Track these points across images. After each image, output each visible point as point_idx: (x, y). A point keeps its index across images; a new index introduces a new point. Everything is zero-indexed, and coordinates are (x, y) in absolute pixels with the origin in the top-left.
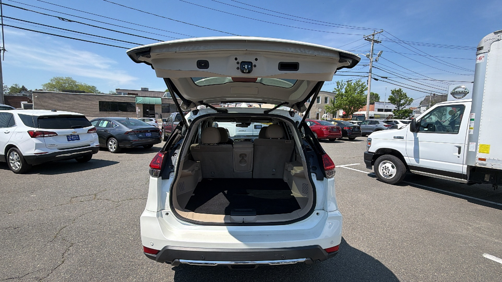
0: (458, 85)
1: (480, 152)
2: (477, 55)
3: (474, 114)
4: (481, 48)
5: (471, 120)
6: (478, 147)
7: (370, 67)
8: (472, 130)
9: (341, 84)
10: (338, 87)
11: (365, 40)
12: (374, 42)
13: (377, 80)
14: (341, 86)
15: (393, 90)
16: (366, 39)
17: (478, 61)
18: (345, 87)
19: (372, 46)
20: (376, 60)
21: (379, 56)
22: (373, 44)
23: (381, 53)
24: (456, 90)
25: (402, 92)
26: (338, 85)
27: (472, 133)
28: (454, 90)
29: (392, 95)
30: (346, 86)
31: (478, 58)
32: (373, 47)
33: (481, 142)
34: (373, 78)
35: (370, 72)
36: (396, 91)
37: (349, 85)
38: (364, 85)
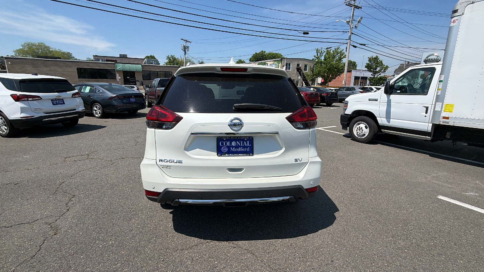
0: (431, 53)
1: (444, 111)
2: (452, 18)
3: (443, 76)
4: (455, 11)
5: (440, 81)
6: (444, 106)
7: (349, 34)
8: (440, 91)
9: (320, 52)
10: (317, 55)
11: (346, 5)
12: (355, 8)
13: (355, 47)
14: (320, 54)
15: (370, 58)
16: (347, 4)
17: (452, 24)
18: (324, 54)
20: (356, 27)
21: (359, 22)
22: (354, 10)
23: (360, 20)
24: (429, 58)
25: (379, 59)
26: (317, 53)
27: (439, 94)
28: (427, 57)
29: (369, 62)
30: (325, 53)
31: (452, 21)
32: (353, 12)
33: (446, 101)
34: (352, 45)
35: (350, 39)
36: (373, 58)
37: (328, 53)
38: (343, 52)
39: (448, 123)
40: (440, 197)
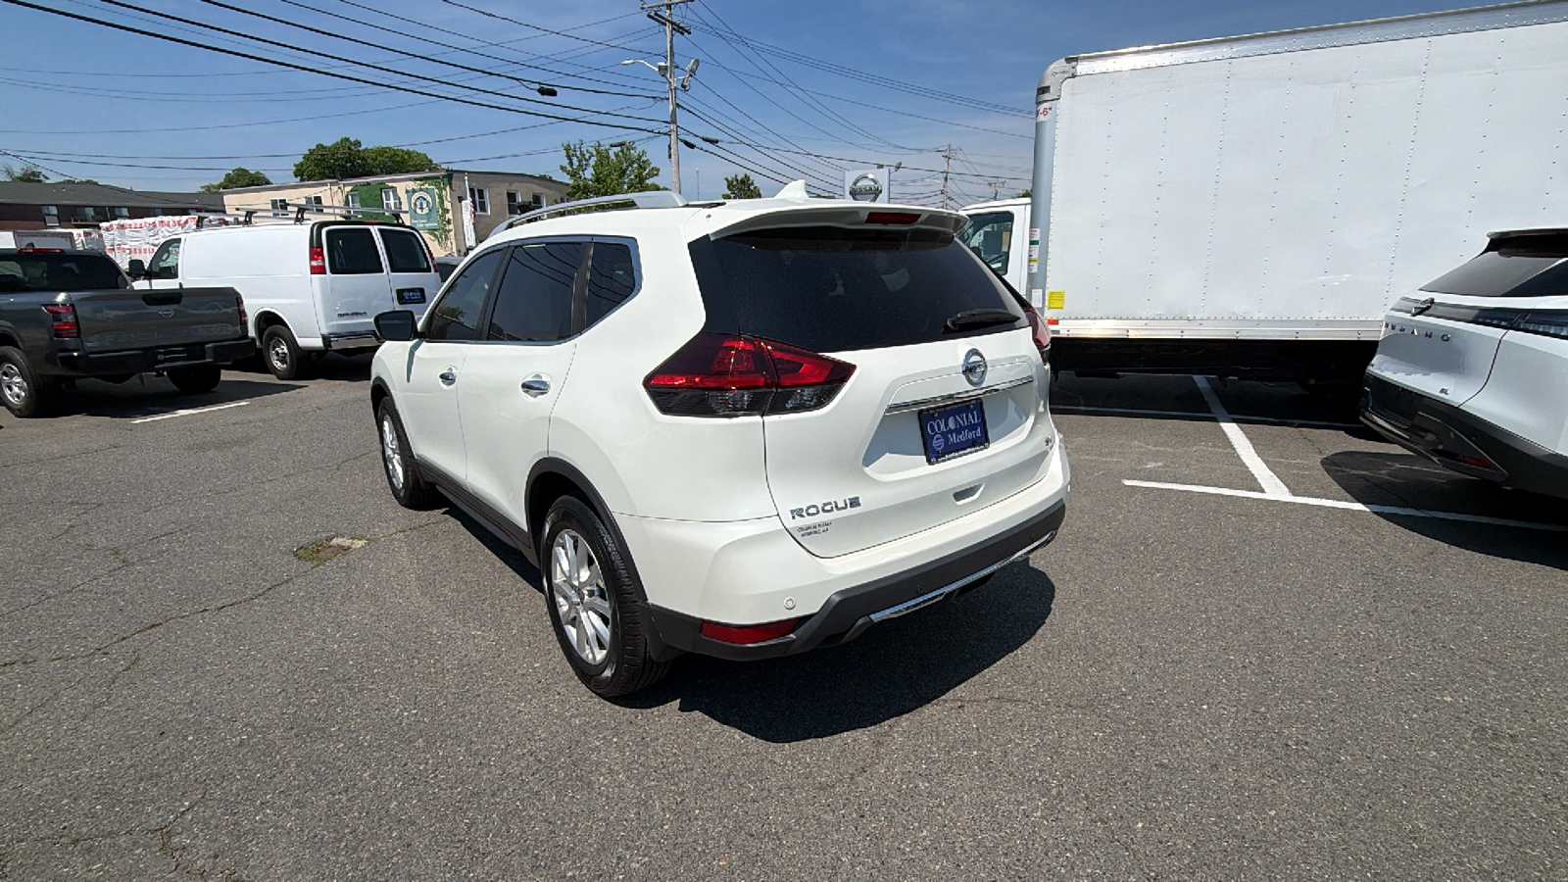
0: (859, 173)
1: (1049, 308)
2: (1039, 103)
3: (1038, 230)
4: (1044, 90)
5: (1032, 243)
6: (1047, 297)
7: (671, 107)
8: (1035, 264)
9: (578, 153)
10: (571, 164)
11: (649, 16)
12: (674, 29)
13: (692, 146)
14: (580, 161)
15: (730, 179)
16: (652, 14)
17: (1041, 118)
18: (592, 162)
19: (669, 40)
20: (684, 86)
21: (692, 72)
22: (672, 35)
23: (694, 67)
24: (859, 184)
25: (752, 184)
26: (569, 157)
27: (1035, 270)
28: (855, 184)
29: (729, 193)
30: (594, 159)
31: (1041, 111)
32: (671, 42)
33: (1052, 285)
34: (682, 140)
35: (674, 122)
36: (737, 180)
37: (603, 157)
38: (644, 158)
39: (1058, 332)
40: (1128, 483)
